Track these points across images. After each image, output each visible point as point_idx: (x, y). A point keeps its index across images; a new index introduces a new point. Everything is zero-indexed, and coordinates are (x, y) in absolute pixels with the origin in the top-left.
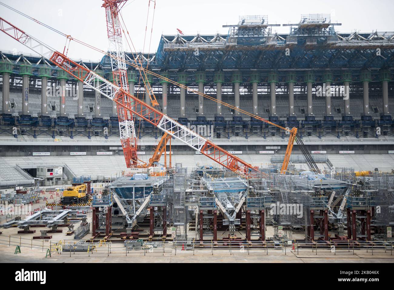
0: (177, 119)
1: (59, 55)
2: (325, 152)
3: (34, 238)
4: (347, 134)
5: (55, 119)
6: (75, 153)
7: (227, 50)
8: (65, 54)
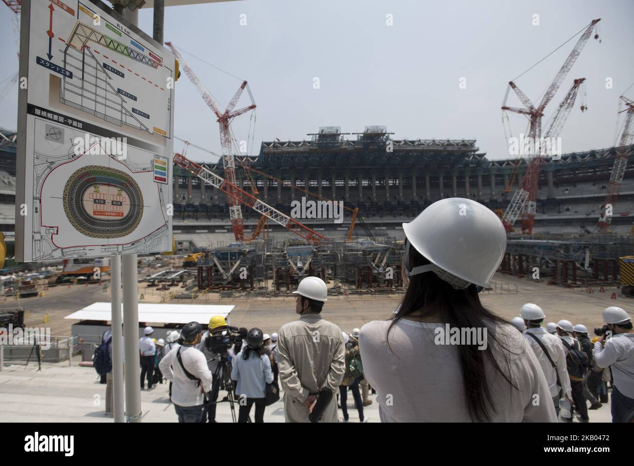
0: (275, 205)
1: (179, 156)
2: (385, 228)
3: (157, 289)
4: (401, 215)
5: (184, 206)
6: (199, 231)
7: (310, 152)
8: (184, 155)
